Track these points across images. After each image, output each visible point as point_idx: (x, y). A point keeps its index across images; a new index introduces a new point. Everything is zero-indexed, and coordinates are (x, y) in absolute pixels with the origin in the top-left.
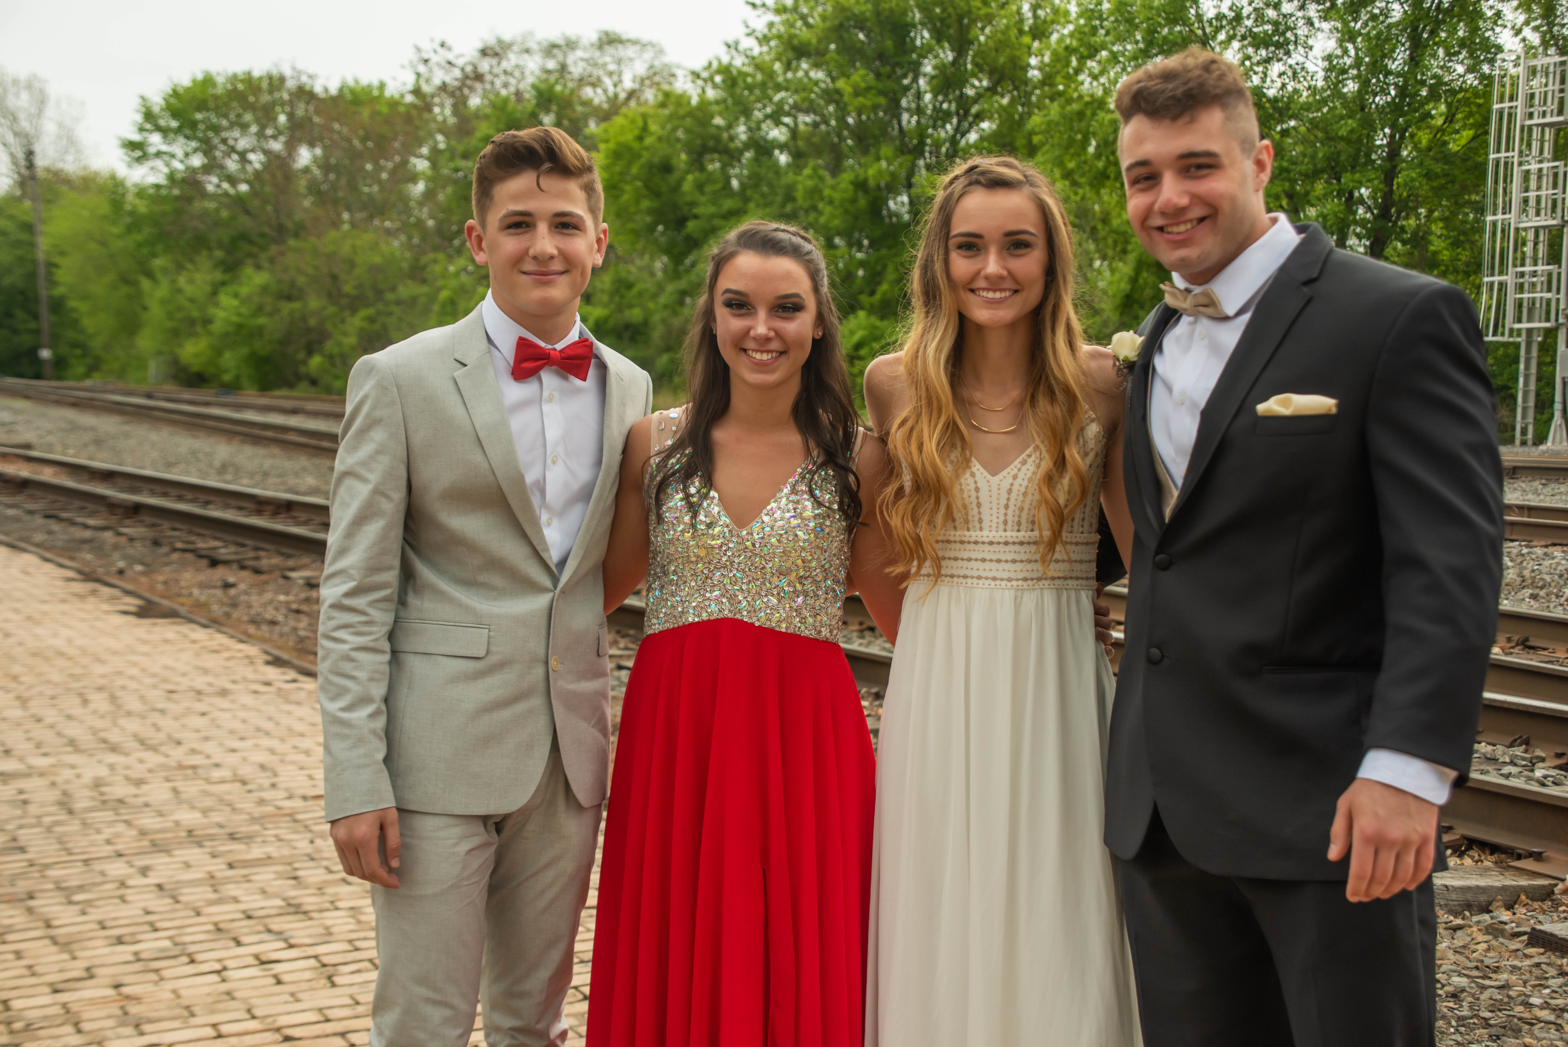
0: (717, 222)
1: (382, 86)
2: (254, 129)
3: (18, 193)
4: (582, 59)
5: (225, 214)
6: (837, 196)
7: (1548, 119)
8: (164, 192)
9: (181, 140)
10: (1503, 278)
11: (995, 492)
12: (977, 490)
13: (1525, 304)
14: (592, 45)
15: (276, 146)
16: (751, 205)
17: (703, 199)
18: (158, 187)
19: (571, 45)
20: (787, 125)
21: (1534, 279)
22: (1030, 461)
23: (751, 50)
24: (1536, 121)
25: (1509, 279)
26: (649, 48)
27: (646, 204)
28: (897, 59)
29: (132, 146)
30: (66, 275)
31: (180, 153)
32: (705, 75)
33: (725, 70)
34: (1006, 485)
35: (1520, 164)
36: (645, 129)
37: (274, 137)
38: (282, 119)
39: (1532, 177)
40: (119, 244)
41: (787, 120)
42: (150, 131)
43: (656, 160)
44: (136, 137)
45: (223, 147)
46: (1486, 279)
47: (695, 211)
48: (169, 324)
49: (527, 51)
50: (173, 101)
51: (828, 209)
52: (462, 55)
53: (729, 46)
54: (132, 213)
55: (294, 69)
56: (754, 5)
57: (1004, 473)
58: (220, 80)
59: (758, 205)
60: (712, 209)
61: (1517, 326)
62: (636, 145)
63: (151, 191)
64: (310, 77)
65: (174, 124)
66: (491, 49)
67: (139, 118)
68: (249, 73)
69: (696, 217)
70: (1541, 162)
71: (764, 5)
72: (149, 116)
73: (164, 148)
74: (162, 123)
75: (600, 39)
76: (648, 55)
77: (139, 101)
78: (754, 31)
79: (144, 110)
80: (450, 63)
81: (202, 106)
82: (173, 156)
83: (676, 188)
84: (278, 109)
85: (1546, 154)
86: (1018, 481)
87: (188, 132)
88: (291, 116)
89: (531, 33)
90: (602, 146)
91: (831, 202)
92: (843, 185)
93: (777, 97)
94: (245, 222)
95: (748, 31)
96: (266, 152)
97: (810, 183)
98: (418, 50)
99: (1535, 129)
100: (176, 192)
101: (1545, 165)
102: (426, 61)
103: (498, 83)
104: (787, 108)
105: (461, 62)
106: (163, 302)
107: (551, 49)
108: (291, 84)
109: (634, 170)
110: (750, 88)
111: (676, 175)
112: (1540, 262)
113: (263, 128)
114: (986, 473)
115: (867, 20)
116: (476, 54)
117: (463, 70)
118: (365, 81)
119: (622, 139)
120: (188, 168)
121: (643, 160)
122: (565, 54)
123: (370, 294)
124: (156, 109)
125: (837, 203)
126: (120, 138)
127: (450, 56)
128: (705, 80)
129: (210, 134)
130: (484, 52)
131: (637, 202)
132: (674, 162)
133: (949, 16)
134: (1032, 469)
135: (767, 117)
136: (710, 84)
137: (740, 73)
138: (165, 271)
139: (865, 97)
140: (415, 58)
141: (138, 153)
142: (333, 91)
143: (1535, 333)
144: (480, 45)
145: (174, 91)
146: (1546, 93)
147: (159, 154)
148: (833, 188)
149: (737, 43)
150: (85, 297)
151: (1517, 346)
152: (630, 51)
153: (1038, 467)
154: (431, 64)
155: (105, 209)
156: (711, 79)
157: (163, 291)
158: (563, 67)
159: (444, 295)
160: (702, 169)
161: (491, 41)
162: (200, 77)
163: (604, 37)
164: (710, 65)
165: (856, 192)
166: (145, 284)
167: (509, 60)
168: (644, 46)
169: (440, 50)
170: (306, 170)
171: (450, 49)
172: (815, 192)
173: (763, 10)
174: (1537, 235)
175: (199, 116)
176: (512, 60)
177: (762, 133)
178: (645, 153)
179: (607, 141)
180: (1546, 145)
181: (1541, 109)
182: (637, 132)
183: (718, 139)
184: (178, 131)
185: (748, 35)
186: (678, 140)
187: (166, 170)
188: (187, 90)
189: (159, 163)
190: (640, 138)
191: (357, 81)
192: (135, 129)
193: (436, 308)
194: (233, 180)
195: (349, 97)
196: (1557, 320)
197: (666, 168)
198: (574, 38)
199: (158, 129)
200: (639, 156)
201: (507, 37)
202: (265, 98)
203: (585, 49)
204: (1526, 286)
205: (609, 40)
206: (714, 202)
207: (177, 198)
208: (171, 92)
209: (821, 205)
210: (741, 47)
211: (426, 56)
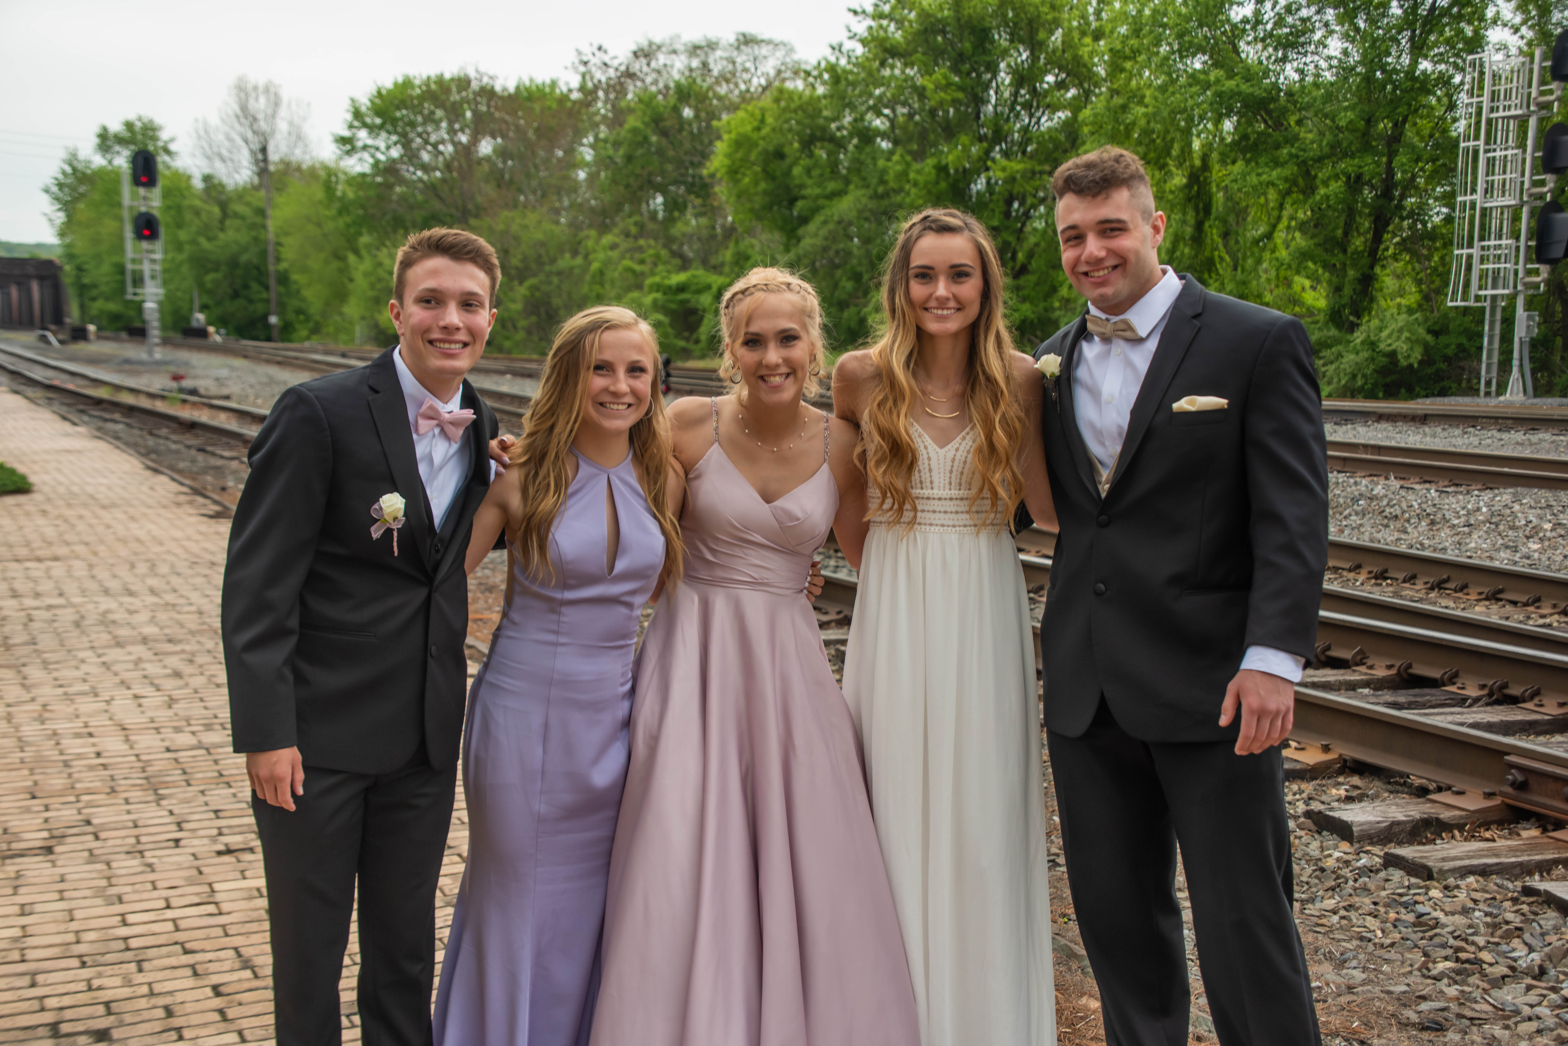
0: (821, 202)
1: (554, 84)
2: (444, 125)
3: (256, 180)
4: (721, 58)
5: (420, 197)
6: (921, 179)
7: (1513, 112)
8: (369, 179)
9: (384, 135)
10: (1470, 251)
11: (942, 461)
12: (929, 459)
13: (1490, 273)
14: (731, 45)
15: (464, 139)
16: (851, 187)
17: (810, 182)
18: (363, 175)
19: (712, 46)
20: (886, 116)
21: (1499, 252)
22: (968, 437)
23: (853, 51)
24: (1501, 114)
25: (1475, 252)
26: (781, 47)
27: (763, 186)
28: (976, 59)
29: (343, 140)
30: (290, 251)
31: (382, 145)
32: (815, 73)
33: (832, 69)
34: (950, 455)
35: (1487, 151)
36: (762, 121)
37: (462, 130)
38: (469, 114)
39: (1497, 163)
40: (330, 226)
41: (886, 111)
42: (358, 128)
43: (771, 148)
44: (346, 133)
45: (419, 140)
46: (1456, 252)
47: (804, 192)
48: (371, 294)
49: (675, 52)
50: (378, 101)
51: (914, 191)
52: (615, 58)
53: (833, 48)
54: (341, 199)
55: (477, 71)
56: (855, 12)
57: (949, 446)
58: (417, 82)
59: (857, 187)
60: (817, 191)
61: (1482, 293)
62: (755, 136)
63: (359, 180)
64: (491, 78)
65: (378, 121)
66: (642, 50)
67: (349, 117)
68: (442, 75)
69: (804, 197)
70: (1506, 149)
71: (864, 12)
72: (357, 114)
73: (370, 142)
74: (368, 120)
75: (738, 40)
76: (780, 54)
77: (349, 102)
78: (855, 35)
79: (352, 109)
80: (605, 64)
81: (402, 104)
82: (377, 149)
83: (788, 173)
84: (465, 106)
85: (1510, 143)
86: (960, 453)
87: (389, 127)
88: (475, 112)
89: (678, 37)
90: (726, 137)
91: (915, 184)
92: (927, 170)
93: (877, 92)
94: (436, 205)
95: (851, 34)
96: (455, 144)
97: (899, 168)
98: (579, 53)
99: (1500, 121)
100: (379, 179)
101: (1510, 152)
102: (586, 63)
103: (649, 80)
104: (885, 100)
105: (615, 63)
106: (366, 274)
107: (694, 50)
108: (475, 85)
109: (753, 157)
110: (854, 84)
111: (788, 161)
112: (1504, 237)
113: (451, 124)
114: (935, 447)
115: (949, 24)
116: (631, 55)
117: (617, 69)
118: (539, 80)
119: (742, 130)
120: (388, 159)
121: (760, 149)
122: (706, 54)
123: (533, 266)
124: (363, 109)
125: (921, 185)
126: (333, 135)
127: (606, 59)
128: (815, 78)
129: (408, 129)
130: (635, 54)
131: (756, 184)
132: (787, 150)
133: (1022, 20)
134: (970, 443)
135: (870, 108)
136: (819, 80)
137: (844, 71)
138: (368, 246)
139: (945, 92)
140: (577, 61)
141: (348, 147)
142: (512, 89)
143: (1499, 299)
144: (634, 48)
145: (379, 93)
146: (1511, 89)
147: (365, 147)
148: (918, 172)
149: (840, 46)
150: (305, 270)
151: (1483, 309)
152: (764, 50)
153: (974, 441)
154: (590, 65)
155: (320, 194)
156: (820, 76)
157: (367, 265)
158: (705, 65)
159: (595, 266)
160: (811, 155)
161: (645, 44)
162: (400, 80)
163: (741, 38)
164: (819, 63)
165: (938, 175)
166: (352, 258)
167: (657, 60)
168: (777, 45)
169: (597, 53)
170: (487, 159)
171: (606, 52)
172: (903, 175)
173: (863, 16)
174: (1502, 213)
175: (398, 114)
176: (662, 59)
177: (866, 124)
178: (761, 142)
179: (730, 132)
180: (1511, 134)
181: (1507, 103)
182: (756, 124)
183: (824, 129)
184: (381, 127)
185: (850, 38)
186: (790, 130)
187: (371, 161)
188: (389, 92)
189: (366, 156)
190: (758, 129)
191: (531, 80)
192: (346, 126)
193: (588, 278)
194: (425, 168)
195: (525, 94)
196: (1515, 287)
197: (779, 155)
198: (714, 40)
199: (365, 125)
200: (757, 145)
201: (657, 40)
202: (455, 97)
203: (724, 49)
204: (1491, 258)
205: (746, 41)
206: (819, 185)
207: (379, 184)
208: (375, 93)
209: (907, 187)
210: (844, 49)
211: (585, 59)
